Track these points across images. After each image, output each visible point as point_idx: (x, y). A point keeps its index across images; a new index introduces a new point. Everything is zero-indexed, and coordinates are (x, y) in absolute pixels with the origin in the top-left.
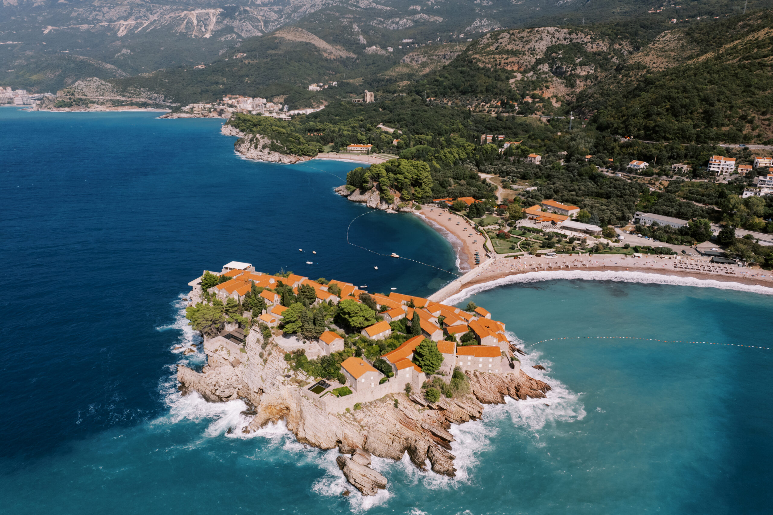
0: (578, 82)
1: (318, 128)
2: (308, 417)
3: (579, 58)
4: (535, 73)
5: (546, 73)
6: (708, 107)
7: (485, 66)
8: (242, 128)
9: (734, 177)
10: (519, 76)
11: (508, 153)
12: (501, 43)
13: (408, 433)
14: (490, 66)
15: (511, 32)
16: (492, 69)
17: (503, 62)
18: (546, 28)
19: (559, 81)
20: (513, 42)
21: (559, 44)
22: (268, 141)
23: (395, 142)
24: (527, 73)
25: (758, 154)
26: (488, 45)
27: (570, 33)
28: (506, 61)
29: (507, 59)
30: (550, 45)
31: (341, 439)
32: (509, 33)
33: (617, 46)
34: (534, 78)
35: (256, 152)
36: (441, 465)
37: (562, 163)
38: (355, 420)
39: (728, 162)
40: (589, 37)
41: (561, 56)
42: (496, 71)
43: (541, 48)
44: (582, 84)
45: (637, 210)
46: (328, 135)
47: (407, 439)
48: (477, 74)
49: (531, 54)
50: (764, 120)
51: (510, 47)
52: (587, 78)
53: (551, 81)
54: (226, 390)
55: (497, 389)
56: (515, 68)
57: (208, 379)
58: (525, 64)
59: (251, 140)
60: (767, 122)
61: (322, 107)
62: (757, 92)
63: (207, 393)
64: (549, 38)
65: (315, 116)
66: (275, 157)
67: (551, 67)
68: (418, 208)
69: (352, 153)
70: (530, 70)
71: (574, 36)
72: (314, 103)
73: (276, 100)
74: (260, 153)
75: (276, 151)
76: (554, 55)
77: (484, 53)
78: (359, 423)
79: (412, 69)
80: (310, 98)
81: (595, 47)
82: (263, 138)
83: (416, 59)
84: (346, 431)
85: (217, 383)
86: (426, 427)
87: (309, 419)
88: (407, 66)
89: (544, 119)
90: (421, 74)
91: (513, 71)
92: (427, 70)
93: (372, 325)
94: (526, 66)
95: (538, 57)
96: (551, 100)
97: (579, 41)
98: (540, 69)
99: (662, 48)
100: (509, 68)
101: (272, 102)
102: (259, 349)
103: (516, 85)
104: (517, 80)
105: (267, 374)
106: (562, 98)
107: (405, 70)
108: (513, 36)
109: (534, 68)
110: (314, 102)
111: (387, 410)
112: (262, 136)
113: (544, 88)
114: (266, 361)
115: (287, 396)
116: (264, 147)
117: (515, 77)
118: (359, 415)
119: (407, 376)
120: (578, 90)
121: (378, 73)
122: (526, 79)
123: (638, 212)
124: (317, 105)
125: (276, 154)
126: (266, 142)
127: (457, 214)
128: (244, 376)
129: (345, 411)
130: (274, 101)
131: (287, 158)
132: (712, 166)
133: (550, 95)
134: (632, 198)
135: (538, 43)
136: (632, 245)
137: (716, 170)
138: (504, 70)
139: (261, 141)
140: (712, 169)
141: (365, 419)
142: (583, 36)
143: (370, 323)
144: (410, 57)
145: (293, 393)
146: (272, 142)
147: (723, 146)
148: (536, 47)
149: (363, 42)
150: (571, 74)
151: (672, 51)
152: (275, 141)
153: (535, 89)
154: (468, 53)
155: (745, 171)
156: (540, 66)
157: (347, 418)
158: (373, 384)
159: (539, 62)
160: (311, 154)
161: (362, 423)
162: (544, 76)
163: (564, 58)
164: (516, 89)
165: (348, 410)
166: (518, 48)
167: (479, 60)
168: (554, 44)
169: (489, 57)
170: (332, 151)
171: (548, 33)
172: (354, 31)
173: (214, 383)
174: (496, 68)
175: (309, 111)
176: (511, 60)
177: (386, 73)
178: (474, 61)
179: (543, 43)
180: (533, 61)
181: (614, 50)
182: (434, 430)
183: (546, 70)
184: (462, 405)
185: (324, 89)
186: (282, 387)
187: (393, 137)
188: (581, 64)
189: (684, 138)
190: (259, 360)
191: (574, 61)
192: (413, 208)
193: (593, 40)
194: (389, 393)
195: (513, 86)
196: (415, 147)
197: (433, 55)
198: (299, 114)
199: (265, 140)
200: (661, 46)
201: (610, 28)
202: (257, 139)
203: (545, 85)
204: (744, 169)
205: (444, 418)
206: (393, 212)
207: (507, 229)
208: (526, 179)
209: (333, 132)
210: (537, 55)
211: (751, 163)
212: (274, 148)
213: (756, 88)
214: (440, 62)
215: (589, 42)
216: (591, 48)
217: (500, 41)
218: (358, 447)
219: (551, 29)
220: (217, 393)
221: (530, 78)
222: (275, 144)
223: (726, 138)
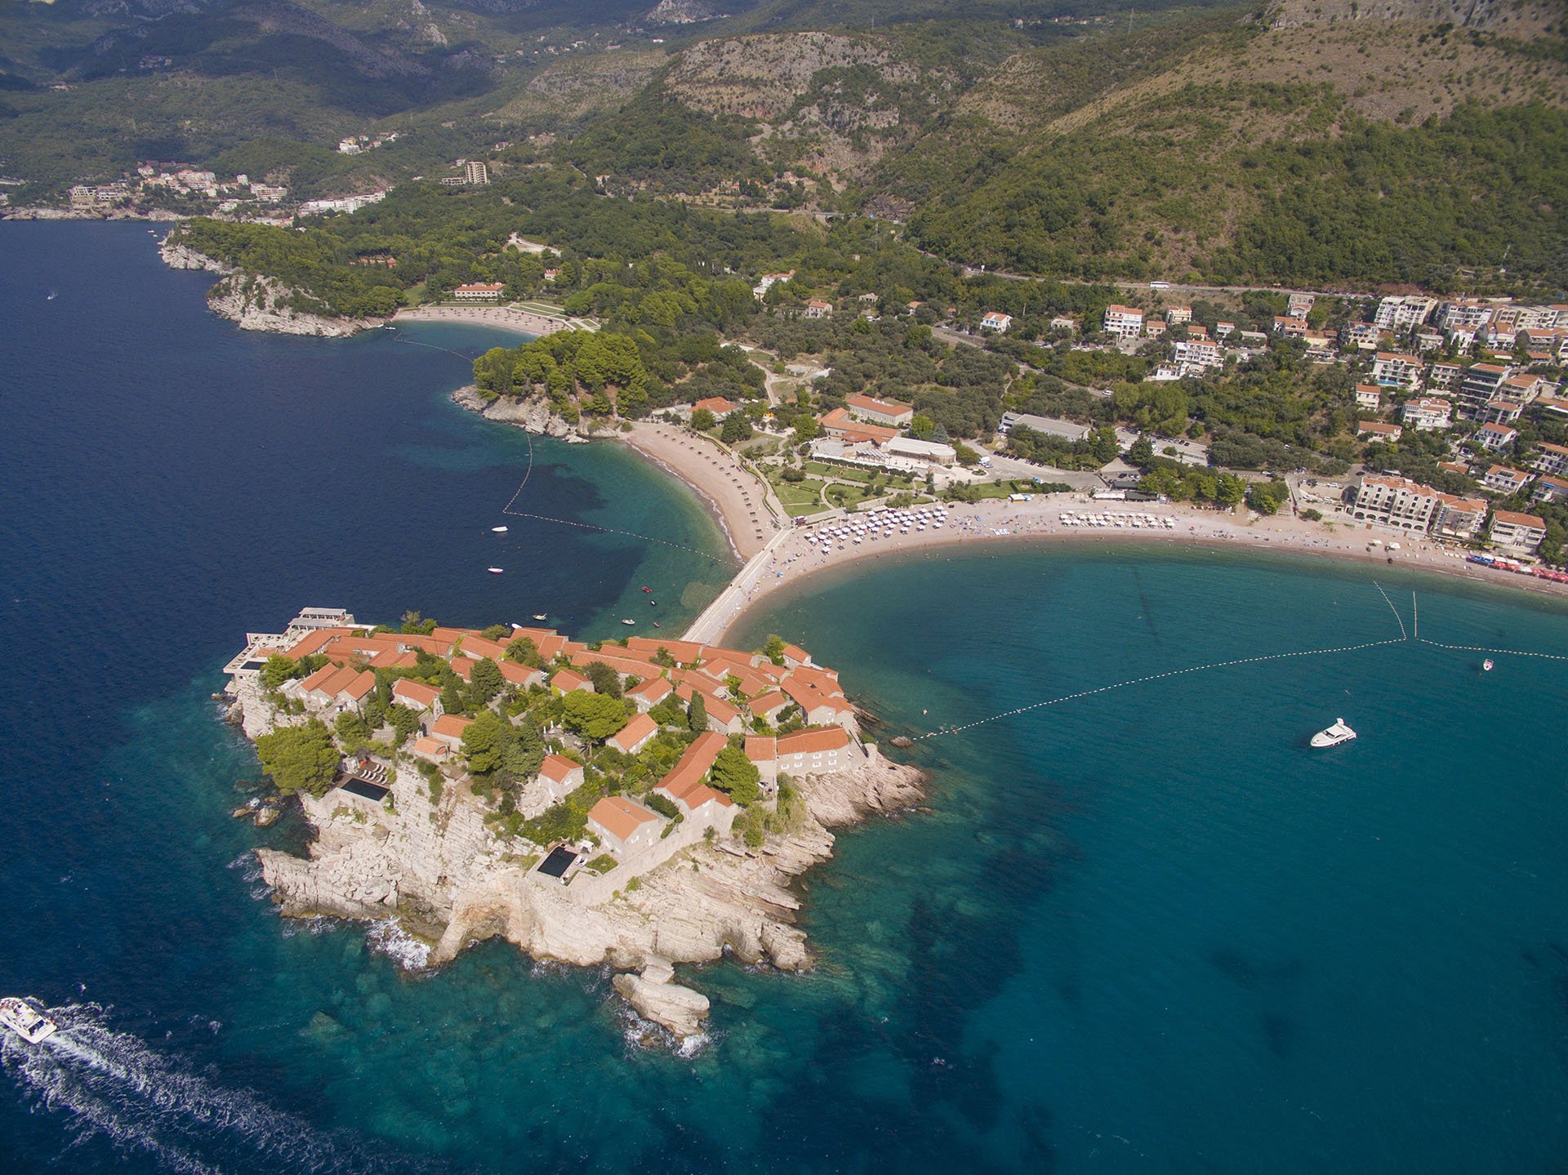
0: (873, 143)
1: (382, 246)
2: (549, 919)
3: (872, 95)
4: (795, 125)
5: (816, 125)
6: (1096, 215)
7: (701, 110)
8: (211, 252)
9: (1142, 341)
10: (767, 130)
11: (774, 296)
12: (728, 63)
13: (723, 910)
14: (711, 109)
15: (745, 39)
16: (715, 117)
17: (735, 101)
18: (810, 34)
19: (839, 140)
20: (751, 61)
21: (835, 67)
22: (287, 292)
23: (550, 276)
24: (781, 123)
25: (1171, 301)
26: (706, 65)
27: (852, 46)
28: (741, 100)
29: (742, 95)
30: (818, 68)
31: (615, 946)
32: (741, 43)
33: (935, 74)
34: (795, 136)
35: (261, 316)
36: (788, 954)
37: (870, 316)
38: (631, 907)
39: (1132, 317)
40: (886, 54)
41: (839, 91)
42: (723, 120)
43: (802, 74)
44: (880, 146)
45: (1007, 409)
46: (410, 266)
47: (724, 922)
48: (689, 125)
49: (787, 86)
50: (1178, 241)
51: (744, 72)
52: (886, 134)
53: (825, 142)
54: (373, 889)
55: (846, 798)
56: (759, 115)
57: (331, 872)
58: (776, 105)
59: (246, 289)
60: (1180, 245)
61: (381, 196)
62: (1163, 190)
63: (337, 901)
64: (815, 55)
65: (368, 215)
66: (307, 325)
67: (824, 112)
68: (627, 428)
69: (466, 302)
70: (787, 119)
71: (858, 50)
72: (359, 184)
73: (269, 177)
74: (273, 318)
75: (308, 312)
76: (826, 88)
77: (699, 82)
78: (639, 910)
79: (554, 106)
80: (348, 172)
81: (896, 72)
82: (274, 284)
83: (558, 85)
84: (623, 932)
85: (352, 877)
86: (750, 892)
87: (551, 922)
88: (543, 98)
89: (821, 218)
90: (572, 115)
91: (755, 120)
92: (583, 108)
93: (624, 727)
94: (779, 109)
95: (799, 93)
96: (829, 178)
97: (869, 62)
98: (804, 117)
99: (1010, 86)
100: (747, 114)
101: (263, 182)
102: (425, 806)
103: (764, 148)
104: (763, 140)
105: (450, 852)
106: (848, 174)
107: (540, 108)
108: (749, 49)
109: (793, 114)
110: (358, 180)
111: (682, 880)
112: (270, 279)
113: (816, 156)
114: (444, 827)
115: (502, 889)
116: (280, 304)
117: (761, 132)
118: (636, 898)
119: (707, 814)
120: (875, 159)
121: (483, 113)
122: (780, 136)
123: (1007, 414)
124: (365, 187)
125: (308, 317)
126: (282, 293)
127: (700, 437)
128: (402, 857)
129: (612, 897)
130: (266, 179)
131: (334, 326)
132: (1109, 323)
133: (826, 169)
134: (994, 386)
135: (795, 64)
136: (1006, 477)
137: (1117, 329)
138: (738, 119)
139: (270, 290)
140: (1110, 329)
141: (648, 903)
142: (875, 51)
143: (619, 725)
144: (546, 79)
145: (512, 880)
146: (296, 293)
147: (1122, 285)
148: (793, 72)
149: (439, 40)
150: (860, 128)
151: (1027, 93)
152: (302, 290)
153: (799, 157)
154: (665, 82)
155: (1155, 332)
156: (805, 110)
157: (618, 907)
158: (650, 840)
159: (801, 102)
160: (382, 312)
161: (643, 910)
162: (812, 131)
163: (845, 94)
164: (763, 156)
165: (616, 894)
166: (760, 74)
167: (690, 98)
168: (825, 66)
169: (709, 89)
170: (425, 302)
171: (813, 43)
172: (417, 15)
173: (345, 879)
174: (723, 114)
175: (351, 205)
176: (748, 98)
177: (501, 112)
178: (681, 98)
179: (804, 63)
180: (791, 100)
181: (930, 80)
182: (764, 896)
183: (815, 119)
184: (801, 843)
185: (373, 149)
186: (488, 876)
187: (544, 265)
188: (876, 108)
189: (1065, 271)
190: (427, 827)
191: (862, 101)
192: (618, 430)
193: (893, 62)
194: (679, 849)
195: (758, 151)
196: (592, 288)
197: (591, 77)
198: (330, 212)
199: (279, 288)
200: (1008, 82)
201: (919, 38)
202: (259, 286)
203: (815, 148)
204: (1156, 329)
205: (773, 870)
206: (580, 439)
207: (798, 464)
208: (812, 353)
209: (419, 258)
210: (796, 88)
211: (1164, 316)
212: (300, 307)
213: (1164, 184)
214: (608, 91)
215: (887, 65)
216: (894, 76)
217: (726, 57)
218: (644, 952)
219: (819, 37)
220: (358, 897)
221: (787, 134)
222: (303, 297)
223: (1126, 272)
